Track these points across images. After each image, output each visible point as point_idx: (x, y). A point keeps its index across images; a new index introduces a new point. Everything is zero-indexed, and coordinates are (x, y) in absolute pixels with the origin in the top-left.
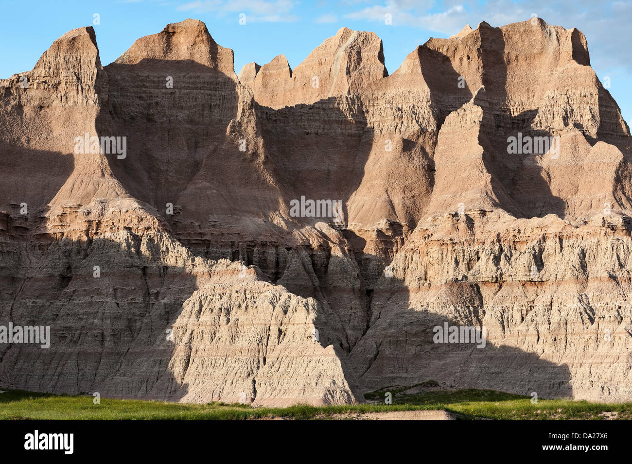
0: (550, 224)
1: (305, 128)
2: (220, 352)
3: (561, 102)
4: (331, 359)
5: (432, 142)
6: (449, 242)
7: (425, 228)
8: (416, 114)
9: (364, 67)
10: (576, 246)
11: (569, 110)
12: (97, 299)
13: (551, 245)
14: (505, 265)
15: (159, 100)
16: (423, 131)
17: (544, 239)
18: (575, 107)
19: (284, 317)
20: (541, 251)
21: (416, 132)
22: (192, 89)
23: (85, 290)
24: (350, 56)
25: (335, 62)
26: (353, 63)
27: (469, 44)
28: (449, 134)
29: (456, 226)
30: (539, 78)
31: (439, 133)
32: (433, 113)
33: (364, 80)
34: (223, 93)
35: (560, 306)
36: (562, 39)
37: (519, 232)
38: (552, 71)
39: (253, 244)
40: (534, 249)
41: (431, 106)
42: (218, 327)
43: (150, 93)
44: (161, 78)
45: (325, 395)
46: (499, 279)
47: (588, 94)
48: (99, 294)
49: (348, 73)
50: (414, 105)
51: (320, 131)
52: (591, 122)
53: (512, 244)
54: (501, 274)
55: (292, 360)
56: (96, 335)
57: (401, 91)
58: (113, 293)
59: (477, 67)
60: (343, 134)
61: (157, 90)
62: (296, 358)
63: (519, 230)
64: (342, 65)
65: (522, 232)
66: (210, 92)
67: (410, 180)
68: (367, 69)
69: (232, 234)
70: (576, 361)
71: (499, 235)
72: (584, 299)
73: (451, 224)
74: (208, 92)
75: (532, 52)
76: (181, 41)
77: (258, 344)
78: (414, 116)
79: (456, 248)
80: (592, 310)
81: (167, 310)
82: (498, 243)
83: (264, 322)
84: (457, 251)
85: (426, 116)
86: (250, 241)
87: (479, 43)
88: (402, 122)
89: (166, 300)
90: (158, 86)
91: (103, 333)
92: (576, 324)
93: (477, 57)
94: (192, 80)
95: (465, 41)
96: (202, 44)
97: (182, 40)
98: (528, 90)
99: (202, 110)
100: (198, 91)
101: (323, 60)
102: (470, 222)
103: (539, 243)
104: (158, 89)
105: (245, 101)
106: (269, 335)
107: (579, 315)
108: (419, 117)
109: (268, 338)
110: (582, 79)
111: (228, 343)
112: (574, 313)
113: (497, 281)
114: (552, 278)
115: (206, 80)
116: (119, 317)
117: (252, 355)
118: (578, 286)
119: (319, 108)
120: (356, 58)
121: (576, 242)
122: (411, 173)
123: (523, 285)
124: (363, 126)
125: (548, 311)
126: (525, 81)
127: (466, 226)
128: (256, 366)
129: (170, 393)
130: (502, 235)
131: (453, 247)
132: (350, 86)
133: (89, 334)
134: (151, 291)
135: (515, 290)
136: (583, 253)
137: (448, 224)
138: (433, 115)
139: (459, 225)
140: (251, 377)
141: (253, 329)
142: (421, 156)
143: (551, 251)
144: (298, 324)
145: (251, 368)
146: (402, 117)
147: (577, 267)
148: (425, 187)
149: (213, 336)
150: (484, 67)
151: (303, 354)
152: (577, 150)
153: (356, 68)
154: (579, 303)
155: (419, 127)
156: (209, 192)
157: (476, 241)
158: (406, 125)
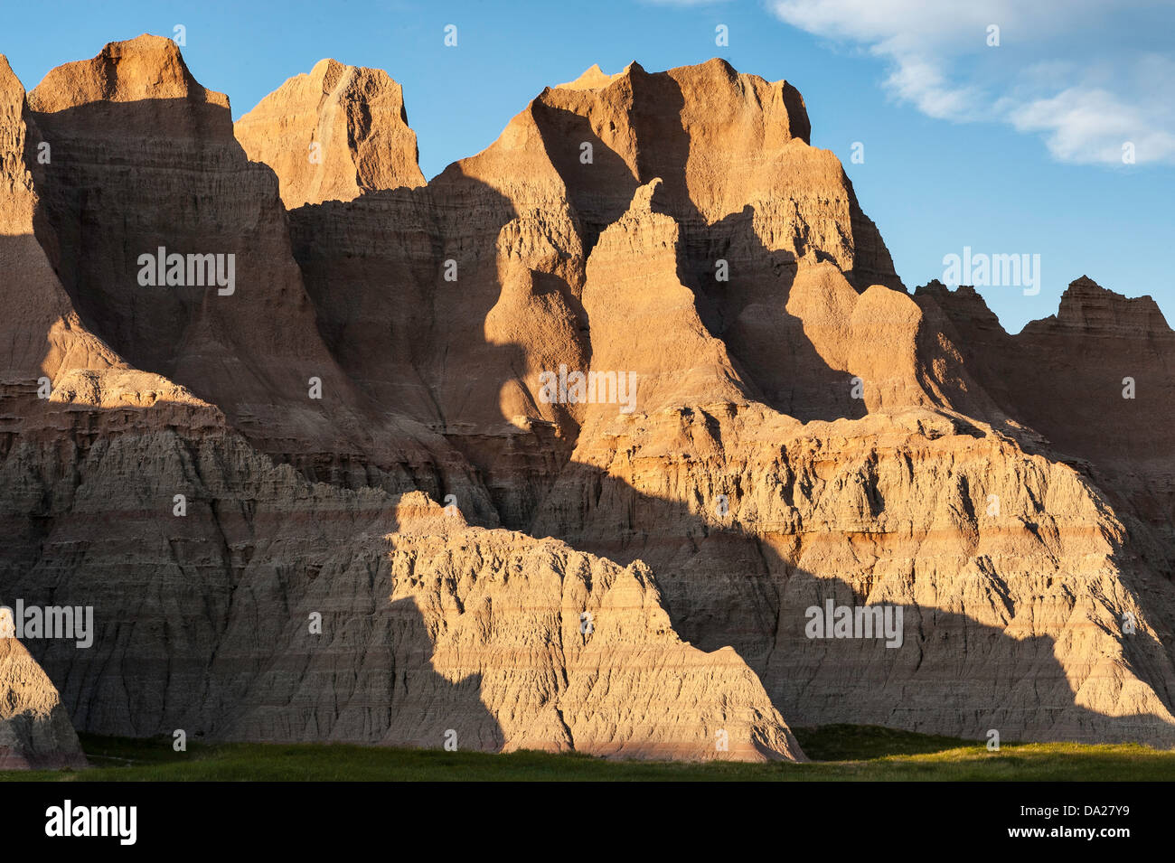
0: (880, 432)
1: (344, 246)
2: (465, 659)
3: (783, 212)
4: (742, 672)
5: (576, 277)
6: (681, 461)
7: (615, 435)
8: (545, 225)
9: (377, 134)
10: (943, 470)
11: (802, 227)
12: (138, 559)
13: (889, 470)
14: (802, 504)
15: (100, 185)
16: (562, 257)
17: (874, 459)
18: (811, 222)
19: (588, 596)
20: (875, 479)
21: (550, 258)
22: (159, 165)
23: (113, 543)
24: (350, 112)
25: (321, 122)
26: (357, 126)
27: (613, 102)
28: (608, 263)
29: (688, 431)
30: (728, 168)
31: (588, 262)
32: (574, 224)
33: (382, 159)
34: (216, 176)
35: (933, 577)
36: (766, 100)
37: (819, 445)
38: (753, 156)
39: (328, 459)
40: (862, 477)
41: (569, 213)
42: (441, 614)
43: (83, 171)
44: (101, 145)
45: (753, 736)
46: (797, 528)
47: (832, 200)
48: (144, 550)
49: (352, 144)
50: (538, 210)
51: (368, 252)
52: (841, 251)
53: (808, 466)
54: (800, 519)
55: (637, 673)
56: (154, 627)
57: (508, 183)
58: (169, 548)
59: (628, 144)
60: (409, 258)
61: (94, 166)
62: (645, 669)
63: (818, 441)
64: (336, 128)
65: (824, 444)
66: (192, 173)
67: (550, 346)
68: (384, 138)
69: (282, 440)
70: (1001, 675)
71: (783, 449)
72: (985, 565)
73: (678, 428)
74: (191, 173)
75: (715, 121)
76: (132, 76)
77: (547, 646)
78: (542, 230)
79: (694, 470)
80: (1003, 584)
81: (282, 581)
82: (784, 465)
83: (547, 605)
84: (697, 477)
85: (563, 230)
86: (321, 454)
87: (630, 101)
88: (521, 239)
89: (276, 563)
90: (96, 159)
91: (166, 623)
92: (981, 610)
93: (627, 126)
94: (158, 150)
95: (605, 96)
96: (173, 82)
97: (134, 73)
98: (711, 188)
99: (182, 206)
100: (170, 171)
101: (290, 118)
102: (712, 425)
103: (867, 465)
104: (97, 163)
105: (265, 192)
106: (560, 628)
107: (985, 593)
108: (550, 232)
109: (560, 633)
110: (819, 173)
111: (477, 642)
112: (975, 589)
113: (793, 532)
114: (905, 528)
115: (185, 150)
116: (190, 595)
117: (539, 665)
118: (964, 542)
119: (363, 209)
120: (360, 116)
121: (939, 464)
122: (550, 333)
123: (850, 539)
124: (440, 244)
125: (909, 585)
126: (704, 172)
127: (707, 432)
128: (552, 685)
129: (371, 734)
130: (789, 449)
131: (689, 470)
132: (358, 167)
133: (139, 625)
134: (233, 545)
135: (836, 547)
136: (964, 483)
137: (674, 427)
138: (575, 230)
139: (693, 431)
140: (551, 704)
141: (527, 617)
142: (562, 302)
143: (893, 479)
144: (624, 609)
145: (545, 689)
146: (518, 230)
147: (959, 508)
148: (577, 358)
149: (435, 629)
150: (639, 145)
151: (660, 662)
152: (834, 299)
153: (363, 137)
154: (980, 573)
155: (554, 250)
156: (227, 361)
157: (728, 460)
158: (529, 245)
